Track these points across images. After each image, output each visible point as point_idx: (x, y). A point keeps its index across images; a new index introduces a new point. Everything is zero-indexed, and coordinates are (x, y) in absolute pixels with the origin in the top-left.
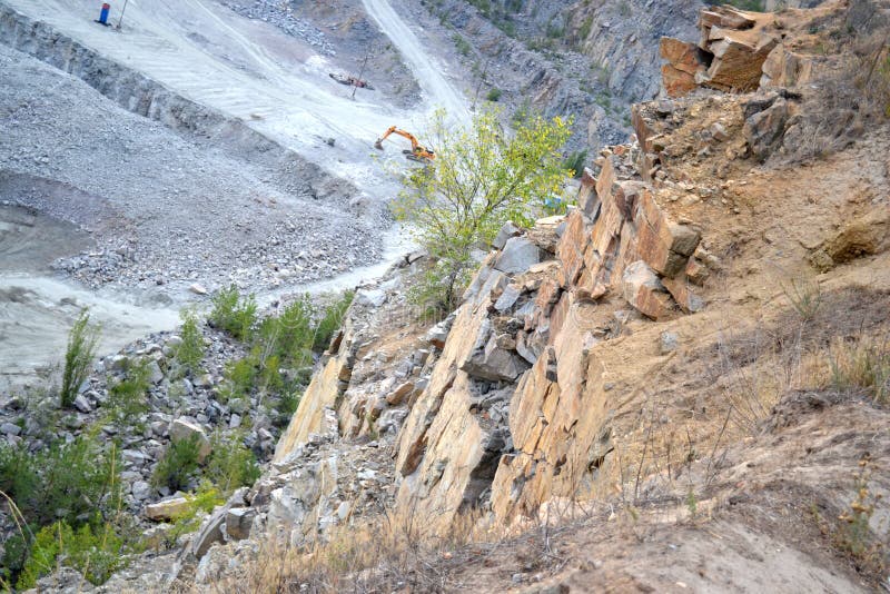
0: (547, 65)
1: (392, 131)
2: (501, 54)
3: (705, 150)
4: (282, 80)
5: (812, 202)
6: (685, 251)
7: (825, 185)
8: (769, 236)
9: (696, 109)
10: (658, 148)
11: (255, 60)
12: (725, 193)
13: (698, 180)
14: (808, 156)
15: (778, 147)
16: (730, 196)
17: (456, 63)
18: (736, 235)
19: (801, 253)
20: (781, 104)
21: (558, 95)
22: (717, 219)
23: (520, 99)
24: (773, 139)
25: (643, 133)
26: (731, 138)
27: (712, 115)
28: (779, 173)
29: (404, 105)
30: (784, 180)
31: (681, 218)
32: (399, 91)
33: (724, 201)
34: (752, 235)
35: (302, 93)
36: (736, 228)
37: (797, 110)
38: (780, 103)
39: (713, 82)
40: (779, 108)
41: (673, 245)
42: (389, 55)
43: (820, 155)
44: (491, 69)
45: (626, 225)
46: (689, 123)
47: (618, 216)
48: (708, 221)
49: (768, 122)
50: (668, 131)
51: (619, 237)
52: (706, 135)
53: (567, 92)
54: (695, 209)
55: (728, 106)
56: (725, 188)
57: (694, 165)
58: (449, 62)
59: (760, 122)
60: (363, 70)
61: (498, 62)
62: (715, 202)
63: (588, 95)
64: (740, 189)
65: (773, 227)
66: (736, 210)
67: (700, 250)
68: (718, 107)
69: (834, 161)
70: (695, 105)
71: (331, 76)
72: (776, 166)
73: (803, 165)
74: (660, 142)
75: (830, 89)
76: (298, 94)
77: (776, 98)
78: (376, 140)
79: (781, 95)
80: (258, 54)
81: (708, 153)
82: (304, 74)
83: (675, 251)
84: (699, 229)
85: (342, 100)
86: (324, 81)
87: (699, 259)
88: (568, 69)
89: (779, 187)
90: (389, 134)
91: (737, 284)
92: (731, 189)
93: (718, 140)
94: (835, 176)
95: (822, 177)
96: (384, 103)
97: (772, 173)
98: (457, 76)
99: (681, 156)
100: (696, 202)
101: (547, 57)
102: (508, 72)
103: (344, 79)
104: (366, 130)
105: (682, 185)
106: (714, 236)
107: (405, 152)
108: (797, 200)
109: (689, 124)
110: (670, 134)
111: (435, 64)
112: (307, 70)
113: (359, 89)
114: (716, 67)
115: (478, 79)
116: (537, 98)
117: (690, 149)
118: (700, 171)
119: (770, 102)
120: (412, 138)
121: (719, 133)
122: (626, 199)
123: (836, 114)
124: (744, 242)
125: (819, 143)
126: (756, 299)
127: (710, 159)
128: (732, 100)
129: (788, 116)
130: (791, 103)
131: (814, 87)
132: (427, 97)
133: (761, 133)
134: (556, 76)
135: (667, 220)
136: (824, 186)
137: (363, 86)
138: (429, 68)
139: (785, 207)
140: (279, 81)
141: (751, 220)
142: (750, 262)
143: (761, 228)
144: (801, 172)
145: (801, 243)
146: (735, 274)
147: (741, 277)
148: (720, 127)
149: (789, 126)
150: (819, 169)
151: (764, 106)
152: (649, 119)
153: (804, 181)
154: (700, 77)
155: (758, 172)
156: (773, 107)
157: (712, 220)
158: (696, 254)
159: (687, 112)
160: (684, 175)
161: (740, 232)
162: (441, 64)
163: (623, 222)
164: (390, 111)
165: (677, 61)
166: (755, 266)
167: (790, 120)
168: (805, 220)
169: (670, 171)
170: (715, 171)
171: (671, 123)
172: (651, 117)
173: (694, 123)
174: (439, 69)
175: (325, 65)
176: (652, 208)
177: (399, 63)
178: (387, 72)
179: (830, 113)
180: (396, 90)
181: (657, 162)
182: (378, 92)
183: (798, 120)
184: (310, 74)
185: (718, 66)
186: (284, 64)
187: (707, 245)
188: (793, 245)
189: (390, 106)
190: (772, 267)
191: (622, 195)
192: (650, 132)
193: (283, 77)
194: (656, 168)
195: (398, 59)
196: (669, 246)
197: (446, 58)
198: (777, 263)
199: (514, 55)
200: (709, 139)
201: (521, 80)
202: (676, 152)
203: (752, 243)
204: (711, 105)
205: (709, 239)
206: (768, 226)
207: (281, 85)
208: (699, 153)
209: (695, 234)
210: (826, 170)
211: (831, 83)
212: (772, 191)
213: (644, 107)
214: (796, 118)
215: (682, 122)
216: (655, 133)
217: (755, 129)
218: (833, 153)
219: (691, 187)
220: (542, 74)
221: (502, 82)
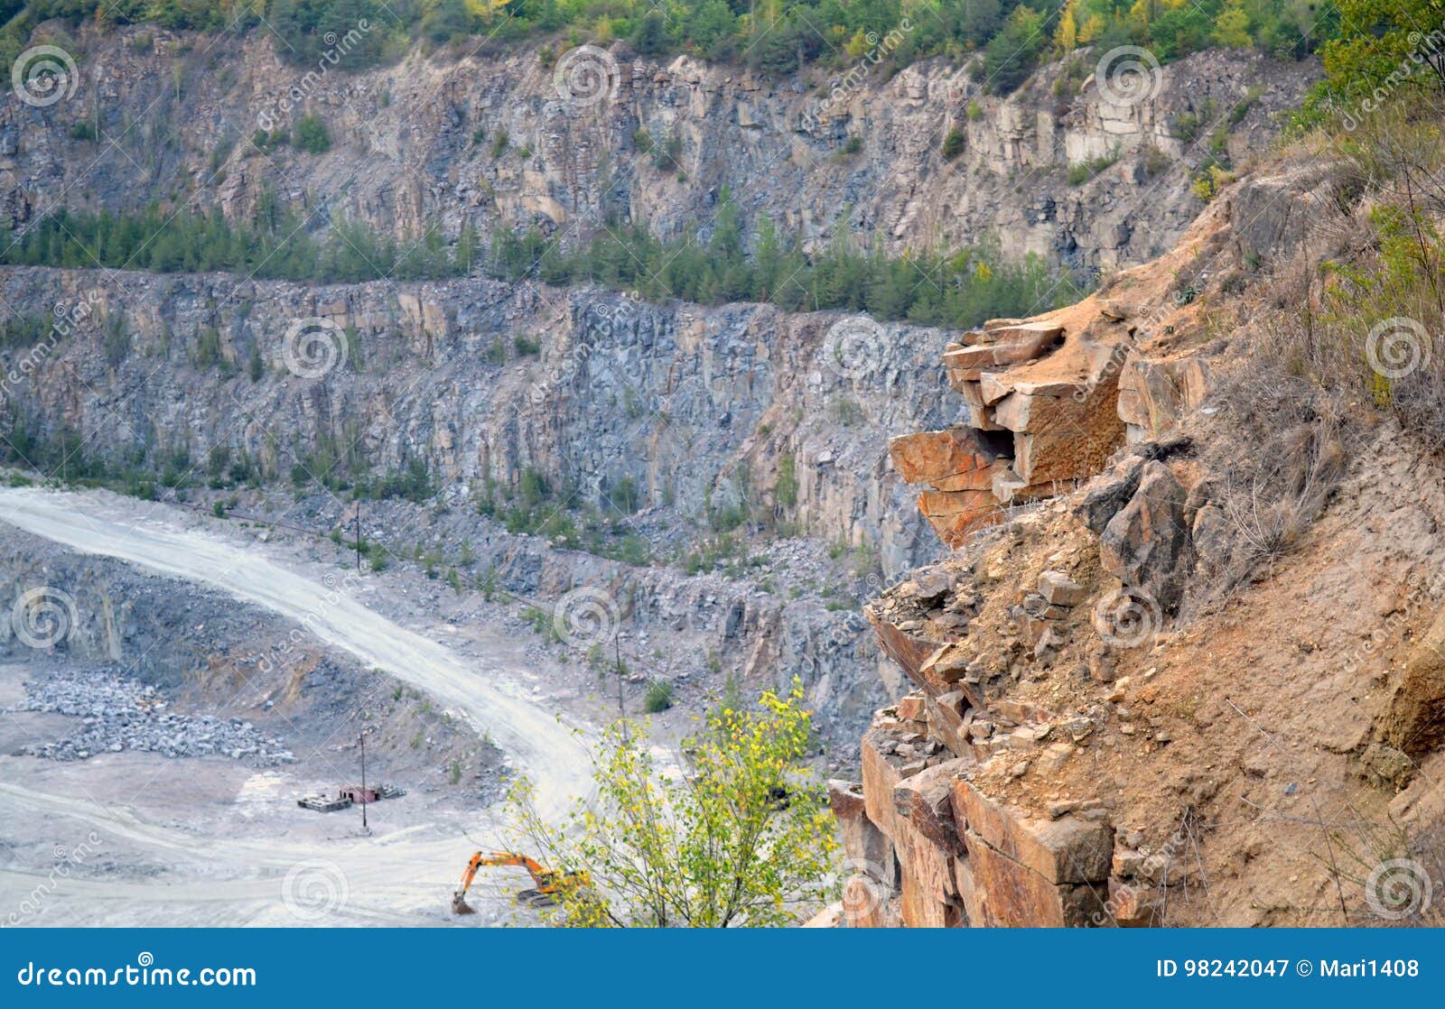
0: (741, 589)
1: (477, 864)
2: (637, 608)
3: (1047, 636)
4: (203, 859)
5: (1310, 651)
6: (1092, 873)
7: (1320, 602)
8: (1253, 762)
9: (995, 560)
10: (953, 676)
11: (130, 841)
12: (1121, 710)
13: (1059, 708)
14: (1259, 558)
15: (1191, 567)
16: (1134, 713)
17: (552, 666)
18: (1183, 791)
19: (1335, 768)
20: (1157, 475)
21: (791, 641)
22: (1129, 774)
23: (715, 683)
24: (1174, 556)
25: (909, 655)
26: (1091, 588)
27: (1032, 558)
28: (1214, 619)
29: (479, 800)
30: (1230, 629)
31: (1051, 805)
32: (458, 775)
33: (1128, 728)
34: (1218, 775)
35: (254, 868)
36: (1177, 775)
37: (1196, 473)
38: (1153, 474)
39: (1032, 487)
40: (1157, 484)
41: (1060, 869)
42: (408, 707)
43: (1281, 547)
44: (628, 647)
45: (960, 868)
46: (995, 596)
47: (937, 856)
48: (1112, 786)
49: (1145, 522)
50: (960, 630)
51: (957, 898)
52: (1035, 607)
53: (805, 626)
54: (1073, 773)
55: (1057, 526)
56: (1116, 701)
57: (1037, 680)
58: (539, 671)
59: (1130, 531)
60: (363, 764)
61: (638, 628)
62: (1109, 740)
63: (851, 614)
64: (1150, 688)
65: (1253, 741)
66: (1160, 736)
67: (1121, 856)
68: (1037, 537)
69: (1316, 545)
70: (989, 554)
71: (303, 805)
72: (1204, 608)
73: (1257, 582)
74: (952, 660)
75: (1242, 403)
76: (247, 872)
77: (1140, 465)
78: (452, 898)
79: (1148, 457)
80: (126, 824)
81: (1056, 641)
82: (243, 826)
83: (1069, 882)
84: (1101, 812)
85: (349, 843)
86: (291, 822)
87: (1127, 878)
88: (787, 579)
89: (1228, 650)
90: (472, 873)
91: (1232, 895)
92: (1131, 696)
93: (1065, 606)
94: (1333, 575)
95: (1307, 589)
96: (437, 814)
97: (1200, 625)
98: (566, 692)
99: (1006, 670)
100: (1070, 756)
101: (734, 575)
102: (667, 638)
103: (332, 798)
104: (423, 885)
105: (1024, 733)
106: (1139, 812)
107: (523, 896)
108: (1276, 659)
109: (994, 598)
110: (965, 635)
111: (510, 686)
112: (247, 813)
113: (371, 807)
114: (1025, 452)
115: (611, 679)
116: (750, 666)
117: (1017, 648)
118: (1057, 685)
119: (1134, 481)
120: (524, 861)
121: (1059, 591)
122: (935, 812)
123: (1277, 448)
124: (1207, 798)
125: (1269, 524)
126: (1286, 910)
127: (1064, 652)
128: (1060, 508)
129: (1182, 494)
130: (1177, 465)
131: (1209, 411)
132: (521, 762)
133: (1143, 553)
134: (767, 603)
135: (1023, 823)
136: (1320, 605)
137: (377, 797)
138: (502, 702)
139: (1259, 688)
140: (198, 864)
141: (1201, 744)
142: (1238, 836)
143: (1229, 754)
144: (1258, 597)
145: (1327, 748)
146: (1219, 876)
147: (1235, 875)
148: (1056, 578)
149: (1194, 513)
150: (1295, 577)
151: (1124, 494)
152: (911, 623)
153: (1274, 614)
154: (1004, 487)
155: (1171, 637)
156: (1142, 488)
157: (1119, 780)
158: (1117, 869)
159: (979, 573)
160: (1026, 711)
161: (1190, 780)
162: (524, 683)
163: (951, 863)
164: (456, 825)
165: (943, 474)
166: (1251, 836)
167: (1191, 500)
168: (1312, 695)
169: (995, 713)
170: (1087, 672)
171: (960, 612)
172: (912, 616)
173: (1004, 591)
174: (523, 693)
175: (282, 789)
176: (982, 809)
177: (433, 717)
178: (415, 746)
179: (1265, 448)
180: (451, 775)
181: (964, 706)
182: (413, 795)
183: (1205, 494)
184: (259, 819)
185: (1028, 451)
186: (192, 823)
187: (1131, 840)
188: (1311, 760)
189: (450, 813)
190: (1290, 826)
191: (924, 807)
192: (923, 649)
193: (201, 851)
194: (967, 720)
195: (428, 710)
196: (1052, 876)
197: (527, 665)
198: (1295, 813)
199: (664, 600)
200: (1043, 612)
201: (698, 644)
202: (993, 668)
203: (1226, 791)
204: (1022, 539)
205: (1130, 824)
206: (1241, 742)
207: (203, 867)
208: (1038, 649)
209: (1097, 825)
210: (1310, 570)
211: (1237, 389)
212: (1216, 661)
213: (891, 602)
214: (1200, 489)
215: (981, 600)
216: (936, 647)
217: (1127, 551)
218: (1305, 530)
219: (1043, 729)
220: (739, 612)
221: (663, 664)
